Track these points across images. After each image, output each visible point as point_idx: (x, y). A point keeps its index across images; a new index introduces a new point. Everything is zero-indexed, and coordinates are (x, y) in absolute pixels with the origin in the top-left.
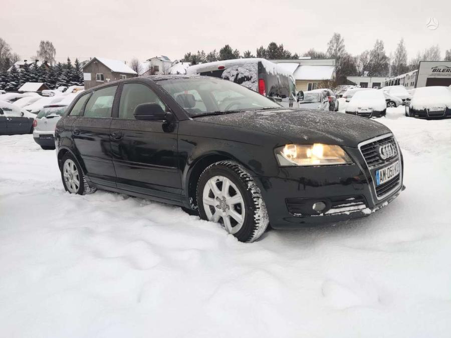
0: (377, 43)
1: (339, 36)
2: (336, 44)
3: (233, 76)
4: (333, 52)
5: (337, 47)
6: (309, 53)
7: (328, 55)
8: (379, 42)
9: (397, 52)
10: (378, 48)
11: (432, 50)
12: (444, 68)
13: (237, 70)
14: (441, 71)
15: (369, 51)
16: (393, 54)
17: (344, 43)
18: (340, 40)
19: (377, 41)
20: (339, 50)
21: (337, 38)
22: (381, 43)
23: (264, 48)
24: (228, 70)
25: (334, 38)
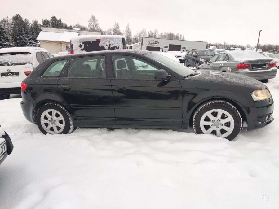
0: (116, 24)
1: (94, 17)
2: (93, 22)
3: (107, 45)
4: (92, 27)
5: (94, 24)
6: (76, 25)
7: (89, 28)
8: (117, 24)
9: (126, 30)
10: (116, 27)
11: (143, 31)
12: (154, 41)
13: (109, 42)
14: (153, 43)
15: (112, 29)
16: (124, 31)
17: (98, 22)
18: (96, 20)
19: (116, 23)
20: (96, 26)
21: (93, 18)
22: (117, 25)
23: (48, 19)
24: (103, 42)
25: (91, 18)
